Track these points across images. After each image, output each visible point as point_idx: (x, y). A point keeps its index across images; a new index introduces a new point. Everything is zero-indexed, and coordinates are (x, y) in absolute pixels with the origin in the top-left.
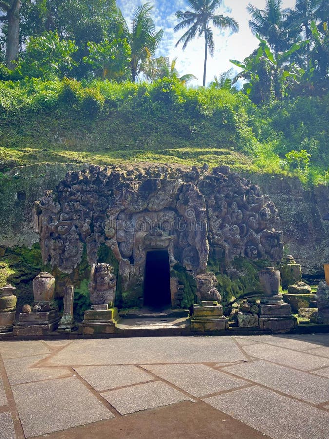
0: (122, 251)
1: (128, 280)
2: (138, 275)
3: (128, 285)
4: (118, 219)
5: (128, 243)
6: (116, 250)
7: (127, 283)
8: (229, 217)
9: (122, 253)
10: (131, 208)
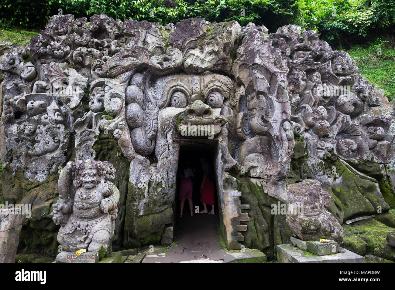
0: (135, 142)
1: (146, 194)
2: (163, 186)
3: (147, 205)
4: (129, 84)
5: (147, 128)
6: (123, 137)
7: (145, 201)
8: (311, 94)
9: (135, 145)
10: (155, 61)
